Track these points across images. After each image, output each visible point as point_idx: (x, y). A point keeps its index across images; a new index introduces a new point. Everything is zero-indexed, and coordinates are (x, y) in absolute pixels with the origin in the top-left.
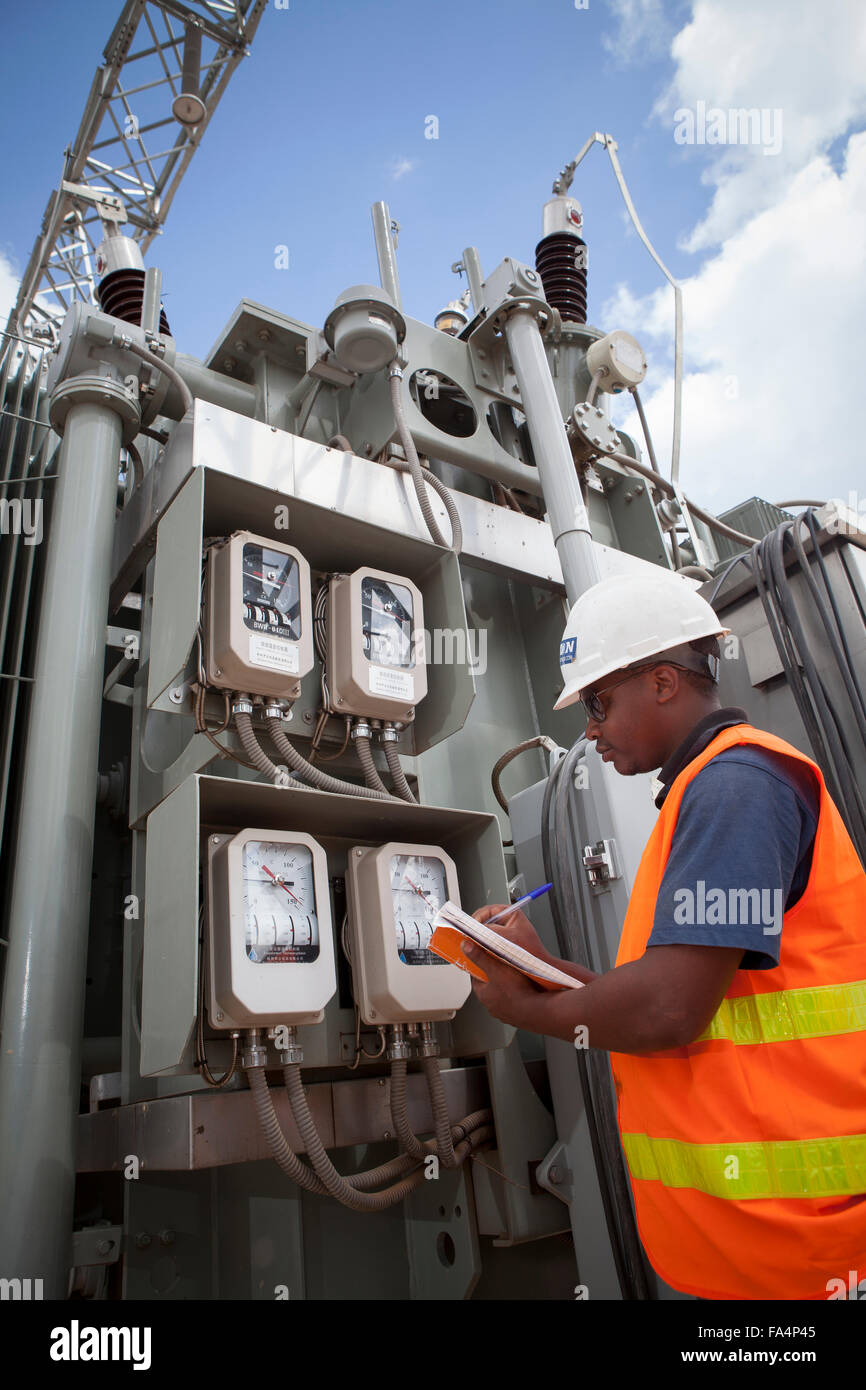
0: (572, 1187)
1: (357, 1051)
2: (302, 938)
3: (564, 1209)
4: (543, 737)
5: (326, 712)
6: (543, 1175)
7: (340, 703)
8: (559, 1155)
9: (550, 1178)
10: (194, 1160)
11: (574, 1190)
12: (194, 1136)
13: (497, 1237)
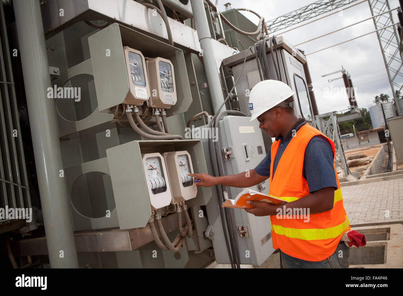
0: (214, 236)
1: (167, 212)
2: (162, 185)
3: (211, 241)
4: (205, 112)
5: (148, 107)
6: (207, 234)
7: (153, 105)
8: (211, 229)
9: (210, 235)
10: (132, 248)
11: (214, 237)
12: (131, 242)
13: (195, 251)
